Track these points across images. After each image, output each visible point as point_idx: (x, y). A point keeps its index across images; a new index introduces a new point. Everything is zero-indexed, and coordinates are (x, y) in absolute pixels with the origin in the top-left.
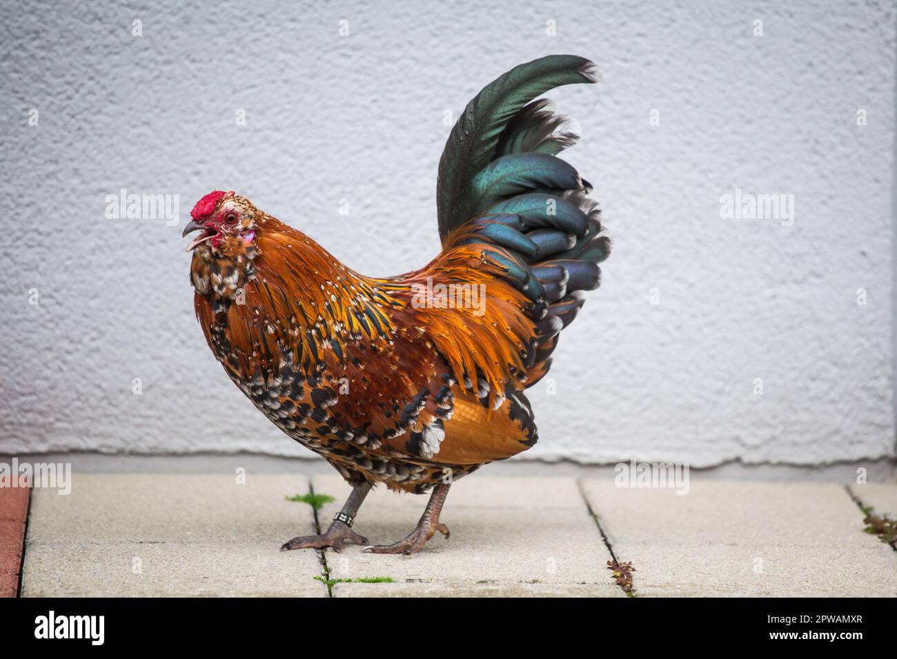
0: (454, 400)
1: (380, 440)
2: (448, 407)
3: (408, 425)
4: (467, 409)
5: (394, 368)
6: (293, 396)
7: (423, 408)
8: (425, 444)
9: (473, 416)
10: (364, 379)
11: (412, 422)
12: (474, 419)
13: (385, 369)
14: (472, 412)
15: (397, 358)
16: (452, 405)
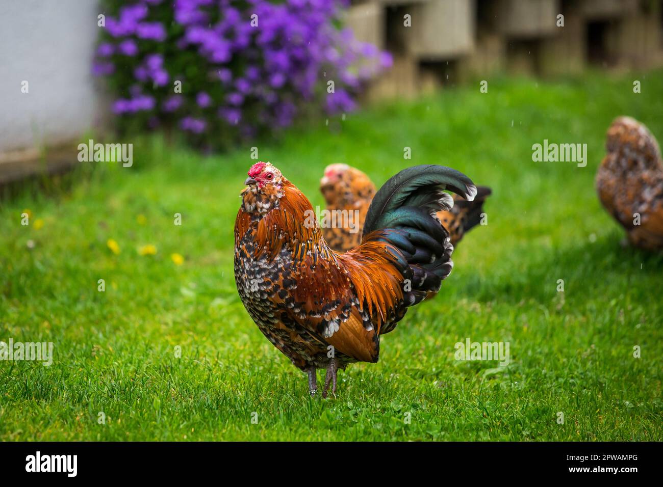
0: (351, 314)
1: (306, 315)
2: (346, 316)
3: (324, 314)
4: (355, 322)
5: (329, 281)
6: (273, 280)
7: (334, 309)
8: (327, 329)
9: (357, 327)
10: (313, 279)
11: (326, 313)
12: (356, 329)
13: (324, 279)
14: (357, 325)
15: (332, 277)
16: (349, 316)
